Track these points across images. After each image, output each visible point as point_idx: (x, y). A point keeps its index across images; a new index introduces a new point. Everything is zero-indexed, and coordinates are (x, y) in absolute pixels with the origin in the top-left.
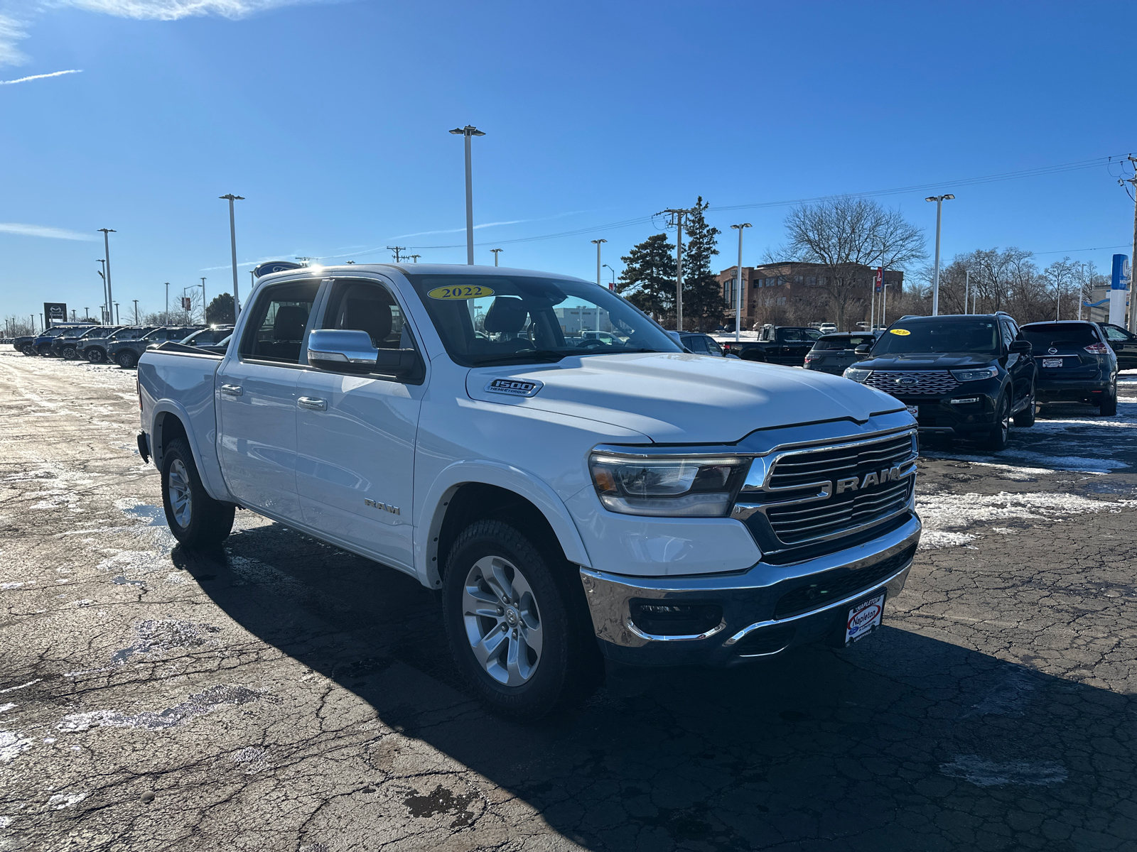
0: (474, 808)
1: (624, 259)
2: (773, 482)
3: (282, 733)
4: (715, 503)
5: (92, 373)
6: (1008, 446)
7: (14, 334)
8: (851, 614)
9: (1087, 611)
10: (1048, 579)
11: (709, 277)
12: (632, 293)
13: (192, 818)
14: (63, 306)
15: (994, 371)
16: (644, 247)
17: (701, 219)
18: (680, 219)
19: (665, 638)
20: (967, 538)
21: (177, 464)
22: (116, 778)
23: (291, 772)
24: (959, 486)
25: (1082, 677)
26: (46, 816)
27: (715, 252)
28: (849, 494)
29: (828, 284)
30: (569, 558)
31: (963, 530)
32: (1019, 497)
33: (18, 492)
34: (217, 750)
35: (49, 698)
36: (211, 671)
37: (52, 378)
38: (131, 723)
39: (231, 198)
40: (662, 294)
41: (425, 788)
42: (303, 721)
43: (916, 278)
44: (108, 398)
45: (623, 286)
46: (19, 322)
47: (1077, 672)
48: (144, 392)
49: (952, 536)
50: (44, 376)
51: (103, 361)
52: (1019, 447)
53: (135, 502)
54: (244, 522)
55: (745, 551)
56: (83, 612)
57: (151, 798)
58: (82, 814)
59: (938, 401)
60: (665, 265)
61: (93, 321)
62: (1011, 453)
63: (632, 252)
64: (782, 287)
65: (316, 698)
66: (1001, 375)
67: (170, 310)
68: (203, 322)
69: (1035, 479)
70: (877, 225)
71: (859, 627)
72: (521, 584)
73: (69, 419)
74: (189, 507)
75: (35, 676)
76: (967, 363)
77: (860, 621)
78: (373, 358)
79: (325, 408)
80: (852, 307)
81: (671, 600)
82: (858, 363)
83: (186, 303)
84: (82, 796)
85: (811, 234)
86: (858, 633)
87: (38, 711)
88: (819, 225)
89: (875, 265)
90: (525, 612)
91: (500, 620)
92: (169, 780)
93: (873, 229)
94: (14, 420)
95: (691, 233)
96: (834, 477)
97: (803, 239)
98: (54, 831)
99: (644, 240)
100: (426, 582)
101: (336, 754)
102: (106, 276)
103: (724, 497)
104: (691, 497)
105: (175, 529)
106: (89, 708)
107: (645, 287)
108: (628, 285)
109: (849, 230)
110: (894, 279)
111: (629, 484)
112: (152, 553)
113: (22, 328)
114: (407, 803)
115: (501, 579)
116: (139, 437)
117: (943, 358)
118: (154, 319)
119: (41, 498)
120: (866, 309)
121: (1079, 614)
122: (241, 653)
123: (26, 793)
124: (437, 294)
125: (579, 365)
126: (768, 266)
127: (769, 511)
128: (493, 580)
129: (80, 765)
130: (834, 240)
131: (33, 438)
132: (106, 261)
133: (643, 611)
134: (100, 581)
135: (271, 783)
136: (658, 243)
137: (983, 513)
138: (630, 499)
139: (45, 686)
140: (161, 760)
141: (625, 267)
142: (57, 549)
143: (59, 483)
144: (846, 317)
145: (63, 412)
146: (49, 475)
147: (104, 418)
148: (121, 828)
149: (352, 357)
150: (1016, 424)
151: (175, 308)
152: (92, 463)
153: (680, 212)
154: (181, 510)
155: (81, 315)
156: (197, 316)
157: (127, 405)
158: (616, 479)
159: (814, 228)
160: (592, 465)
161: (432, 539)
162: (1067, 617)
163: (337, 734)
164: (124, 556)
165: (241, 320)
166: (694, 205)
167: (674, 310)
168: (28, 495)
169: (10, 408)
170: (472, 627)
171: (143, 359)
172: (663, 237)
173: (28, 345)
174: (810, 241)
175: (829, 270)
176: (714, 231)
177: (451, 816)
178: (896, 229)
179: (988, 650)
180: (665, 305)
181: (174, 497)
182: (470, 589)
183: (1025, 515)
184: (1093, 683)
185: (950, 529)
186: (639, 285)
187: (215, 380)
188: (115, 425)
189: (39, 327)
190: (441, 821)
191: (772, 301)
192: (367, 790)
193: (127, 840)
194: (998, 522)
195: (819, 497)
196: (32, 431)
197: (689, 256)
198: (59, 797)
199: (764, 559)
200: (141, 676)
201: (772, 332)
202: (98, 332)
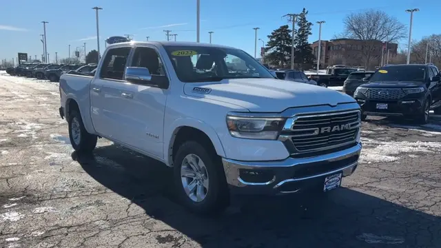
0: (181, 241)
1: (269, 36)
2: (294, 127)
3: (113, 216)
4: (272, 135)
5: (39, 84)
6: (428, 123)
7: (6, 66)
8: (326, 180)
9: (435, 187)
10: (425, 175)
11: (307, 45)
12: (272, 51)
13: (81, 241)
14: (26, 54)
15: (422, 89)
16: (278, 31)
17: (304, 19)
18: (294, 19)
19: (253, 184)
20: (396, 158)
21: (75, 119)
22: (54, 228)
23: (116, 228)
24: (400, 138)
25: (424, 210)
26: (31, 238)
27: (310, 34)
28: (326, 133)
29: (362, 49)
30: (218, 154)
31: (395, 155)
32: (425, 144)
33: (12, 130)
34: (90, 221)
35: (30, 202)
36: (88, 196)
37: (22, 85)
38: (59, 211)
39: (97, 8)
40: (286, 53)
41: (163, 235)
42: (121, 213)
43: (403, 47)
44: (45, 94)
45: (267, 49)
46: (8, 61)
47: (423, 208)
48: (62, 91)
49: (390, 157)
50: (19, 84)
51: (43, 78)
52: (433, 123)
53: (58, 135)
54: (101, 143)
55: (284, 153)
56: (40, 174)
57: (67, 234)
58: (43, 238)
59: (396, 102)
60: (287, 39)
61: (38, 61)
62: (428, 125)
63: (273, 33)
64: (341, 50)
65: (127, 206)
66: (425, 91)
67: (71, 57)
68: (85, 62)
69: (435, 136)
70: (386, 22)
71: (329, 185)
72: (202, 164)
73: (30, 102)
74: (79, 137)
75: (24, 195)
76: (410, 86)
77: (330, 183)
78: (149, 78)
79: (132, 98)
80: (372, 60)
81: (255, 170)
82: (364, 85)
83: (77, 54)
84: (43, 233)
85: (355, 26)
86: (330, 187)
87: (26, 206)
88: (359, 22)
89: (384, 40)
90: (203, 175)
91: (194, 178)
92: (74, 229)
93: (384, 24)
94: (9, 102)
95: (300, 25)
96: (320, 127)
97: (351, 28)
98: (34, 242)
99: (278, 28)
100: (168, 165)
101: (133, 224)
102: (44, 42)
103: (276, 133)
104: (264, 133)
105: (74, 146)
106: (44, 206)
107: (278, 49)
108: (270, 48)
109: (372, 24)
110: (393, 47)
111: (241, 127)
112: (65, 154)
113: (9, 64)
114: (157, 239)
115: (194, 163)
116: (60, 109)
117: (400, 83)
118: (64, 61)
119: (21, 133)
120: (379, 61)
121: (432, 188)
122: (99, 190)
123: (24, 231)
124: (175, 53)
125: (228, 83)
126: (334, 40)
127: (293, 138)
128: (192, 163)
129: (42, 223)
130: (365, 29)
131: (16, 109)
132: (44, 35)
133: (244, 174)
134: (45, 163)
135: (109, 231)
136: (284, 29)
137: (406, 149)
138: (240, 132)
139: (28, 198)
140: (70, 223)
141: (269, 40)
142: (28, 151)
143: (28, 127)
144: (370, 64)
145: (28, 99)
146: (24, 124)
147: (44, 102)
148: (57, 242)
149: (142, 78)
150: (435, 113)
151: (73, 56)
152: (41, 120)
153: (294, 15)
154: (76, 138)
155: (33, 58)
156: (82, 60)
157: (54, 97)
158: (236, 125)
159: (356, 23)
160: (227, 119)
161: (170, 148)
162: (427, 189)
163: (134, 217)
164: (55, 155)
165: (100, 62)
166: (301, 12)
167: (290, 60)
168: (16, 131)
169: (6, 97)
170: (184, 181)
171: (61, 77)
172: (287, 27)
173: (12, 71)
174: (354, 29)
175: (363, 43)
176: (310, 24)
177: (172, 243)
178: (394, 24)
179: (389, 199)
180: (287, 58)
181: (73, 133)
182: (184, 167)
183: (424, 150)
184: (427, 212)
185: (391, 155)
186: (275, 48)
187: (90, 86)
188: (49, 105)
189: (16, 64)
190: (169, 245)
191: (336, 56)
192: (143, 235)
193: (59, 246)
194: (412, 153)
195: (314, 134)
196: (15, 106)
197: (298, 35)
198: (35, 233)
199: (290, 156)
200: (62, 196)
201: (333, 70)
202: (41, 66)
